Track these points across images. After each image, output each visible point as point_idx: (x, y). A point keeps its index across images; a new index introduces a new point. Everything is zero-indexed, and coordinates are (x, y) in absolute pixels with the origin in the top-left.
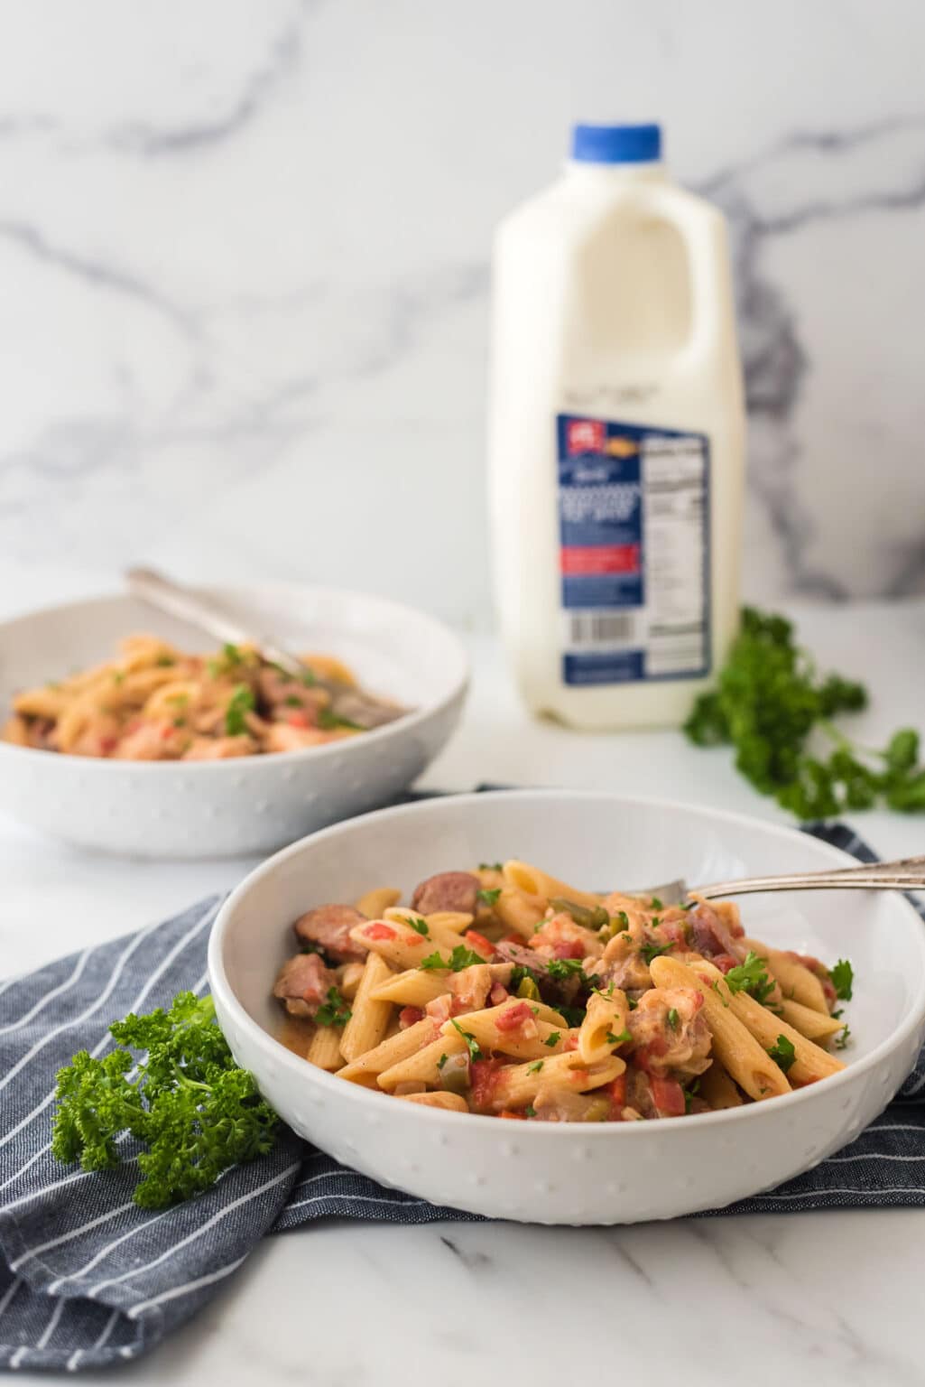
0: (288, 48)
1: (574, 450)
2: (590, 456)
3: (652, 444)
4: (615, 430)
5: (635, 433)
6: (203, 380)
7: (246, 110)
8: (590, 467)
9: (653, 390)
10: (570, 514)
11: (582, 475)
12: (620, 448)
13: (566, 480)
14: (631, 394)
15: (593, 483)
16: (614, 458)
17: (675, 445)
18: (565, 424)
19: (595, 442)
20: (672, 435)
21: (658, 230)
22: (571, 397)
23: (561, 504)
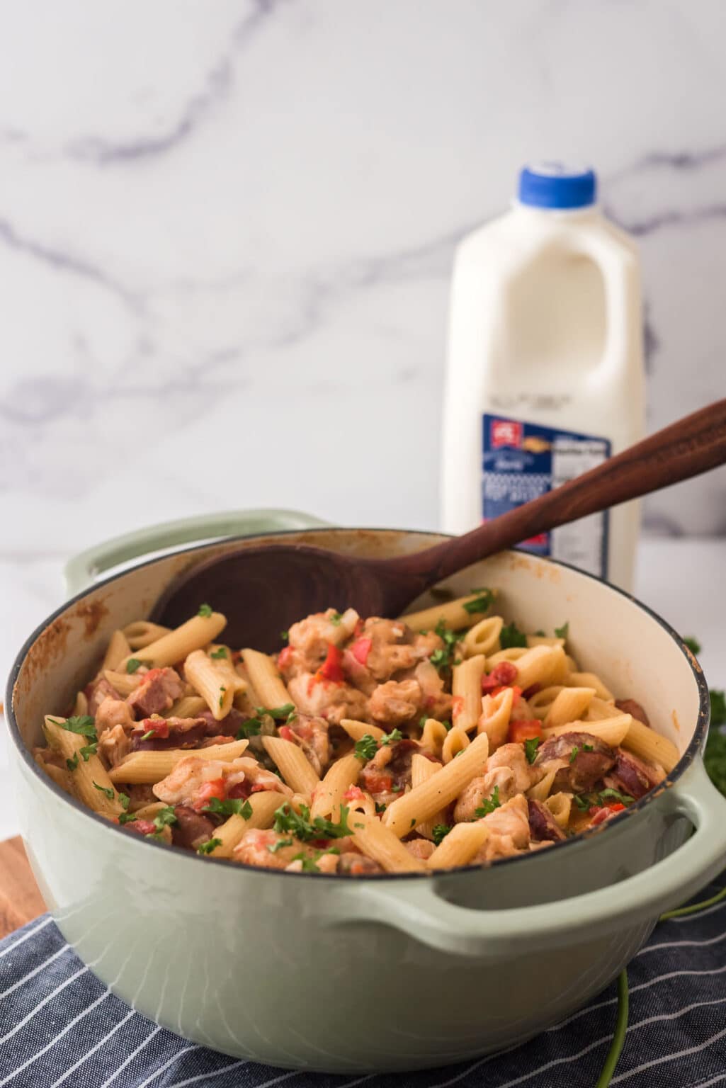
0: (222, 78)
1: (495, 445)
2: (509, 450)
3: (561, 444)
4: (531, 430)
5: (549, 434)
6: (146, 347)
7: (185, 128)
8: (508, 459)
9: (566, 399)
10: (489, 494)
11: (502, 464)
12: (535, 445)
13: (489, 466)
14: (547, 402)
15: (511, 471)
16: (529, 453)
17: (582, 446)
18: (489, 422)
19: (515, 439)
20: (581, 438)
21: (581, 263)
22: (495, 401)
23: (484, 485)
